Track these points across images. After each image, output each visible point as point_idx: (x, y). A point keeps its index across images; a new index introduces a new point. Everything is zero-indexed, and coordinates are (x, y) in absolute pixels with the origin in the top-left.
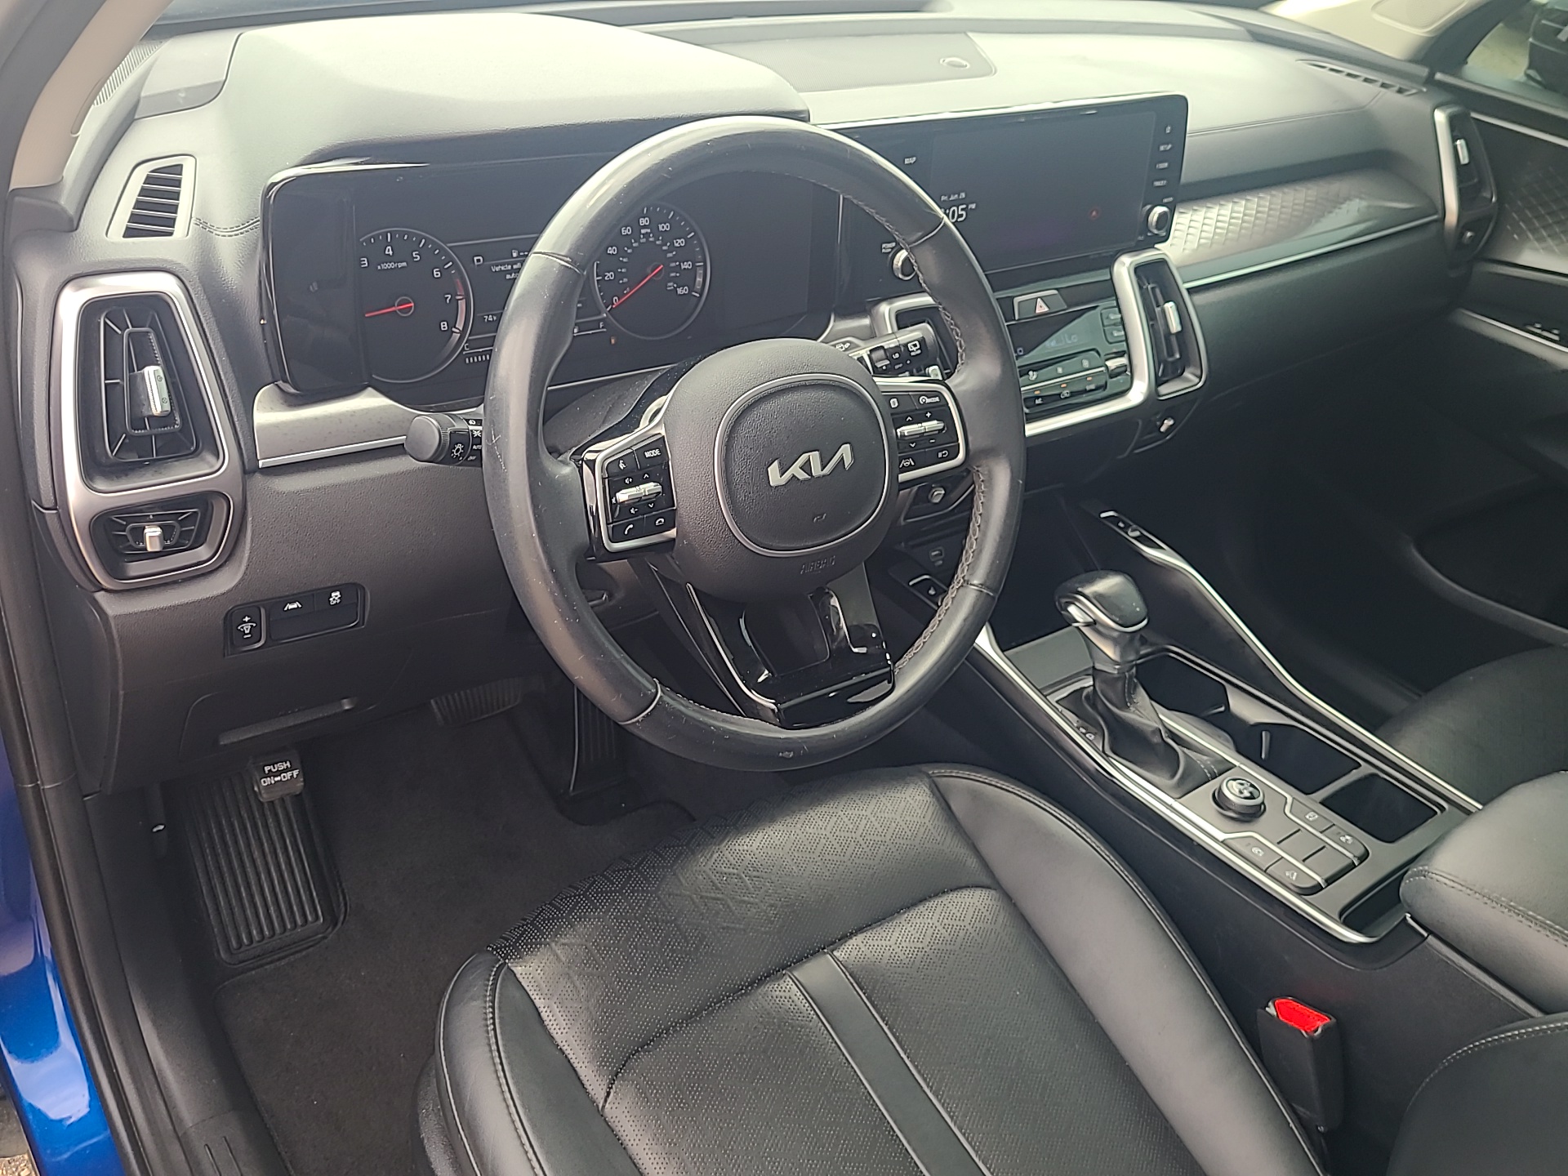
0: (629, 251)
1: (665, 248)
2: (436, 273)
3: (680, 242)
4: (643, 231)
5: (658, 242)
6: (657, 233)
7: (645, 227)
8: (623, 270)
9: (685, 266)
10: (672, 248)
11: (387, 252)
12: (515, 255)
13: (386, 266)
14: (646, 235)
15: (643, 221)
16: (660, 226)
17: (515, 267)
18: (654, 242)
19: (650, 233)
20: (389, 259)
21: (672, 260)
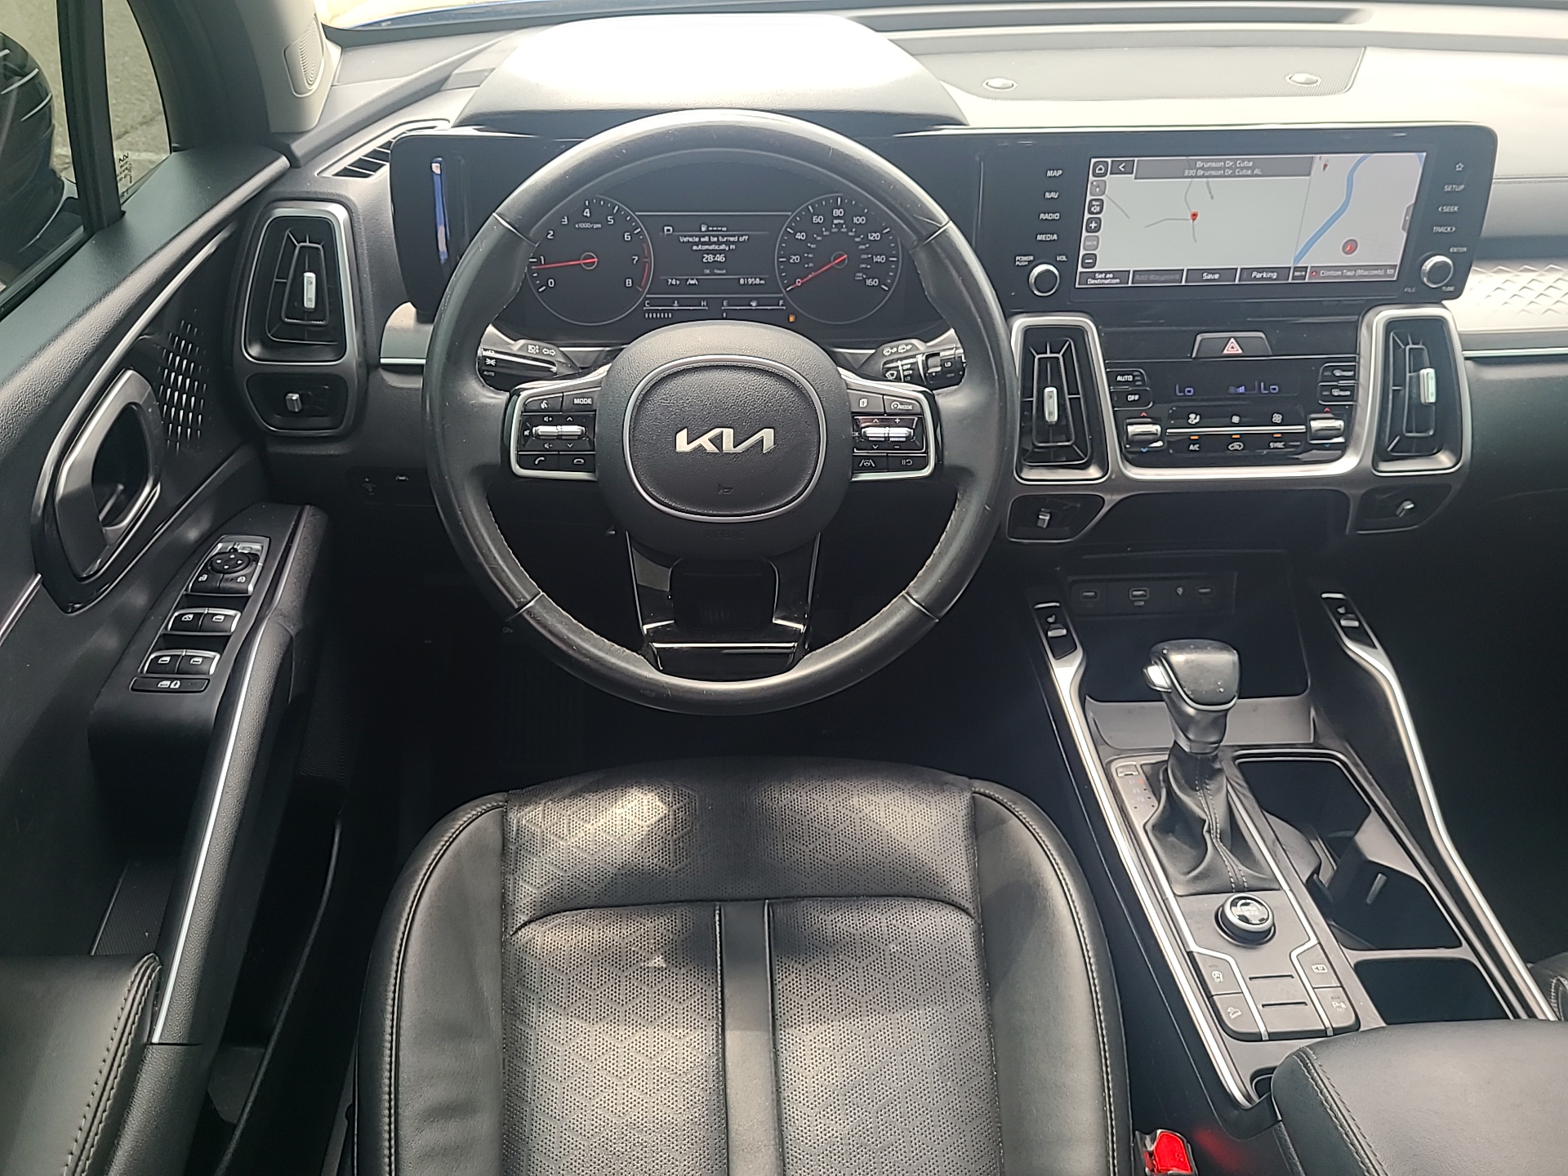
0: (819, 238)
1: (857, 239)
2: (627, 237)
3: (876, 236)
4: (836, 222)
5: (850, 234)
6: (851, 225)
7: (838, 217)
8: (810, 256)
9: (878, 259)
10: (866, 240)
11: (585, 214)
12: (703, 229)
13: (583, 225)
14: (839, 226)
15: (837, 212)
16: (855, 220)
17: (702, 240)
18: (847, 233)
19: (842, 224)
20: (586, 219)
21: (864, 251)
